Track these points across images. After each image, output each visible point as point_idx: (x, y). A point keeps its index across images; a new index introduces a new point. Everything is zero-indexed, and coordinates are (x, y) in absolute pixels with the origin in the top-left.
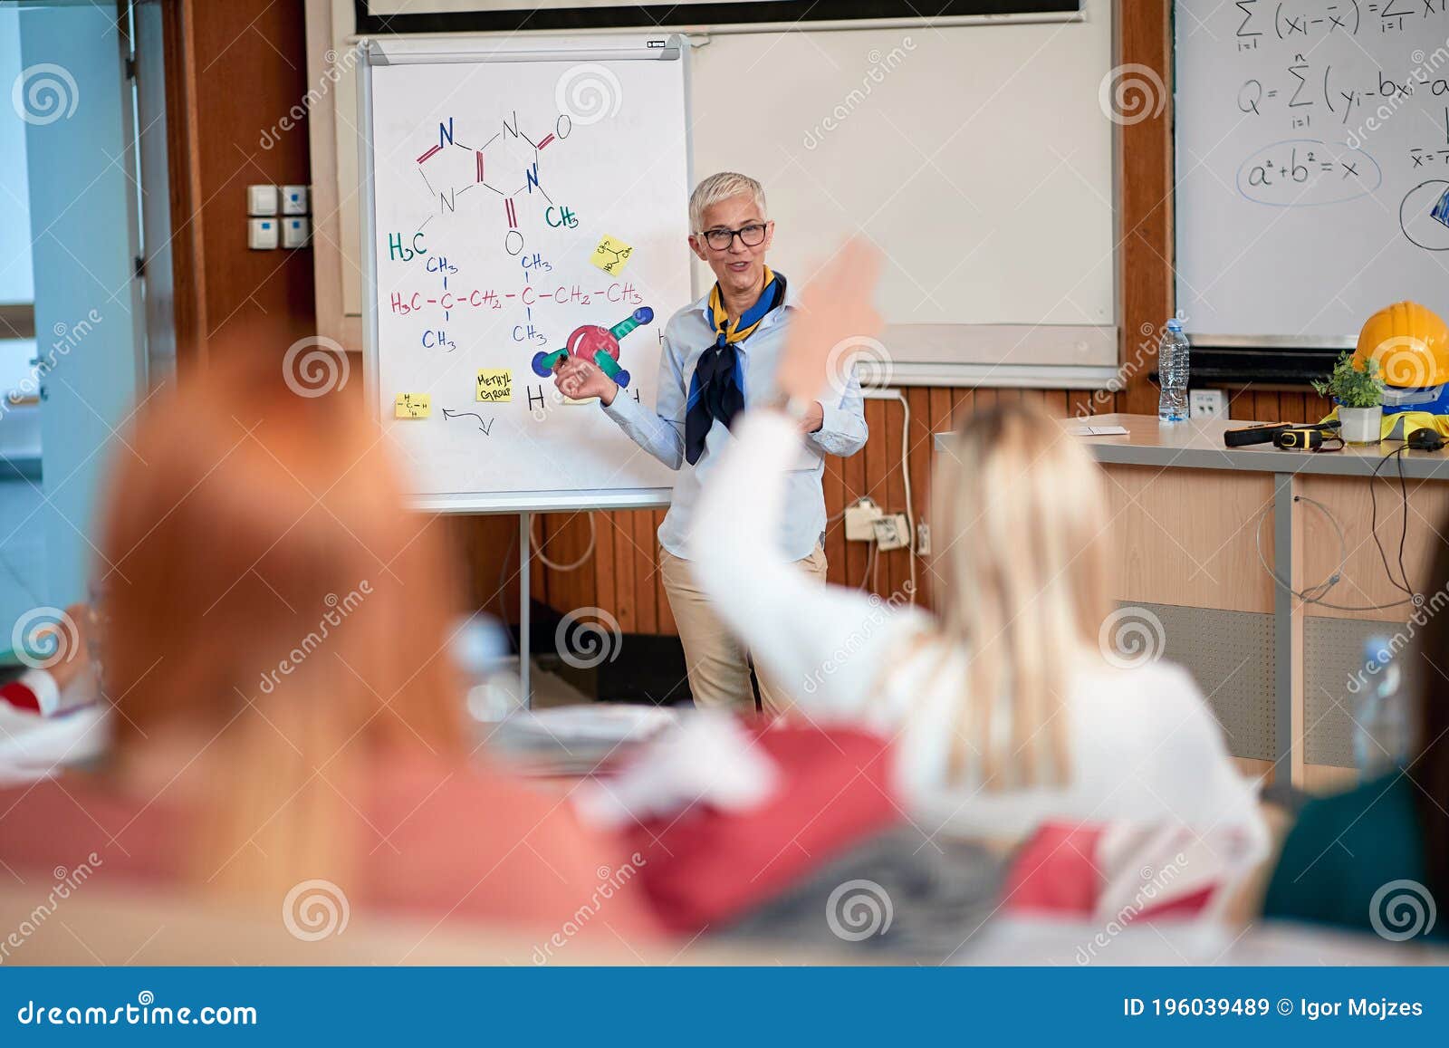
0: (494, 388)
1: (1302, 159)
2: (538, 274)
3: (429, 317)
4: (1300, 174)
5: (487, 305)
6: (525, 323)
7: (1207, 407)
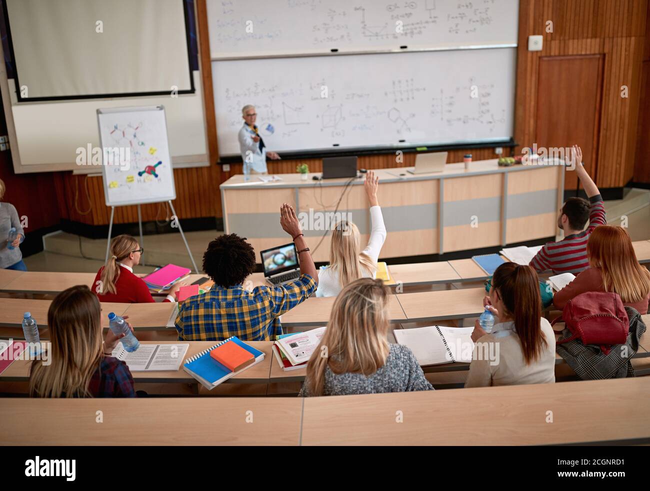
0: (130, 180)
6: (136, 166)
7: (226, 168)
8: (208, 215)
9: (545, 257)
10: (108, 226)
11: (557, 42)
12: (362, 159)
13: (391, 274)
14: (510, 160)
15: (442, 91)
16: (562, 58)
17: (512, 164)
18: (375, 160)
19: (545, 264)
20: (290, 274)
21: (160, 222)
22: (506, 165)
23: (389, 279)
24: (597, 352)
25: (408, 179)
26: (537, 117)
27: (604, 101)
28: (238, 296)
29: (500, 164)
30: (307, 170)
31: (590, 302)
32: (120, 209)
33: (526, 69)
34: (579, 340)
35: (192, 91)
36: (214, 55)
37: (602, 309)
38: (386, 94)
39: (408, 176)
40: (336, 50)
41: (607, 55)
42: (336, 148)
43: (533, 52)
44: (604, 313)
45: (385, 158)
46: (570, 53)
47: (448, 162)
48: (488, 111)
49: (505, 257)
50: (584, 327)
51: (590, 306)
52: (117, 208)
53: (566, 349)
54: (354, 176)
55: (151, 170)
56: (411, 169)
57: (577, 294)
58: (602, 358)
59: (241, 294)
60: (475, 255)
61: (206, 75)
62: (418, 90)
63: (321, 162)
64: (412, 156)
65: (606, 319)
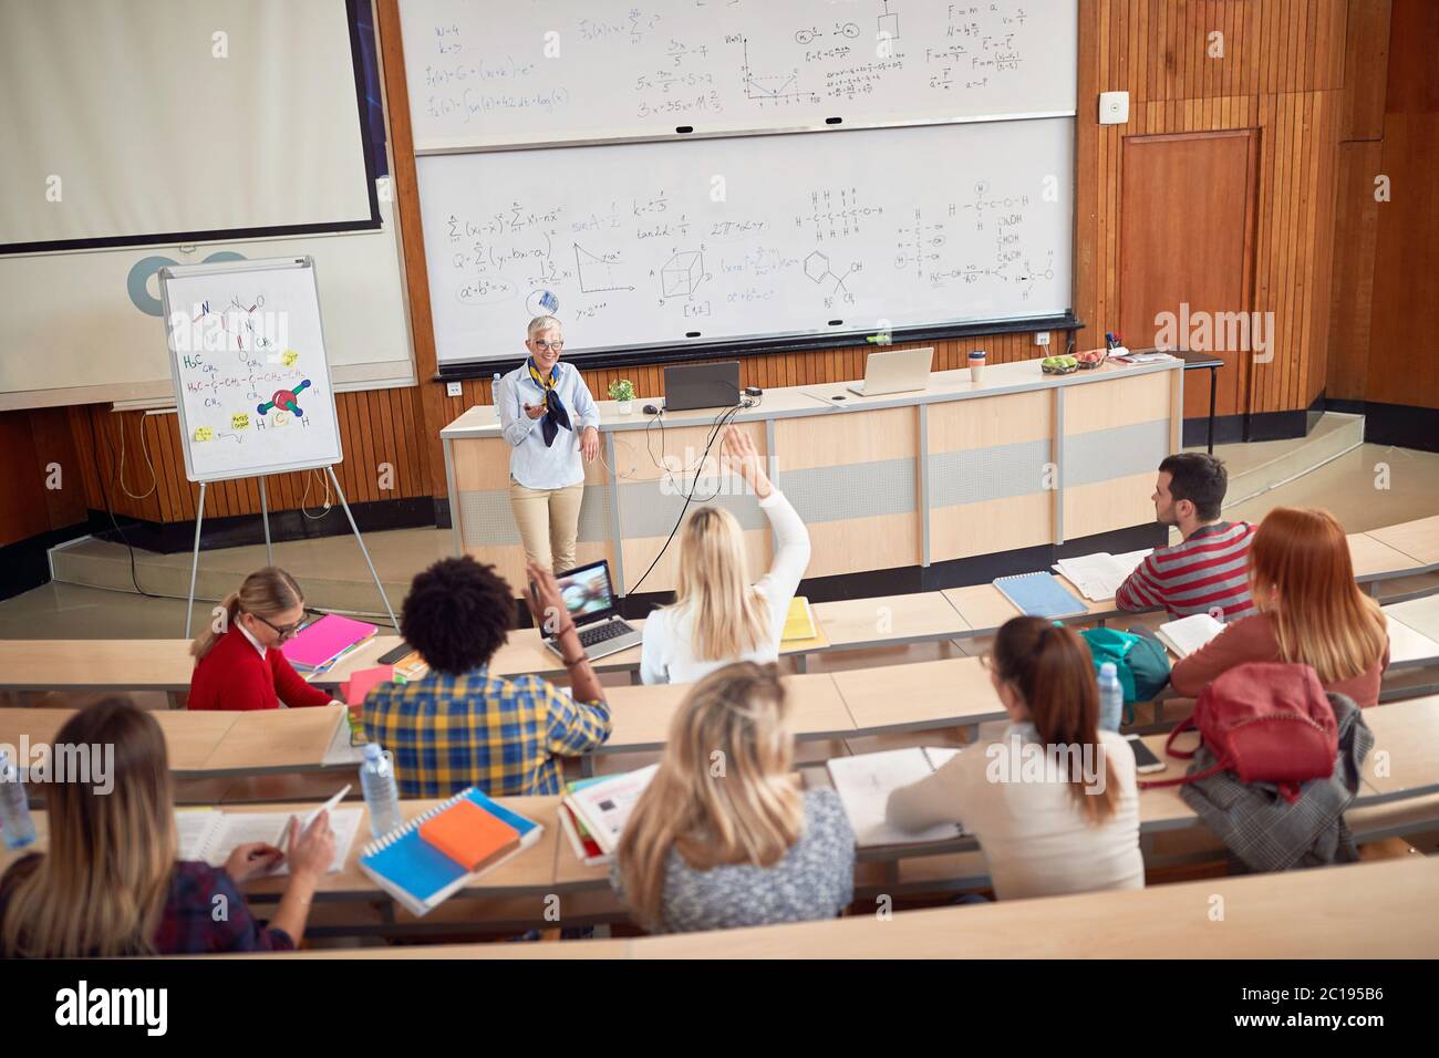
0: (241, 422)
1: (483, 285)
2: (255, 369)
3: (208, 393)
4: (483, 291)
5: (234, 385)
6: (252, 392)
7: (455, 389)
8: (417, 494)
9: (1153, 579)
10: (195, 522)
11: (1160, 104)
12: (751, 363)
13: (818, 623)
14: (1068, 360)
15: (918, 215)
16: (1173, 138)
17: (1071, 370)
18: (779, 365)
19: (1151, 593)
20: (598, 629)
21: (310, 510)
22: (1060, 372)
23: (815, 635)
24: (1272, 797)
25: (849, 406)
26: (1121, 267)
27: (1260, 229)
28: (478, 690)
29: (1047, 371)
30: (631, 393)
31: (1252, 687)
32: (219, 488)
33: (1095, 165)
34: (1231, 772)
35: (375, 222)
36: (420, 144)
37: (1278, 701)
38: (799, 222)
39: (851, 400)
40: (689, 129)
41: (1264, 130)
42: (694, 340)
43: (1109, 127)
44: (1284, 712)
45: (800, 360)
46: (1188, 128)
47: (936, 368)
48: (1018, 254)
49: (1065, 578)
50: (1243, 746)
51: (1252, 697)
52: (212, 486)
53: (1204, 793)
54: (733, 402)
55: (286, 400)
56: (856, 385)
57: (1224, 668)
58: (1281, 811)
59: (484, 687)
60: (999, 577)
61: (403, 187)
62: (866, 211)
63: (662, 372)
64: (858, 354)
65: (1287, 725)
